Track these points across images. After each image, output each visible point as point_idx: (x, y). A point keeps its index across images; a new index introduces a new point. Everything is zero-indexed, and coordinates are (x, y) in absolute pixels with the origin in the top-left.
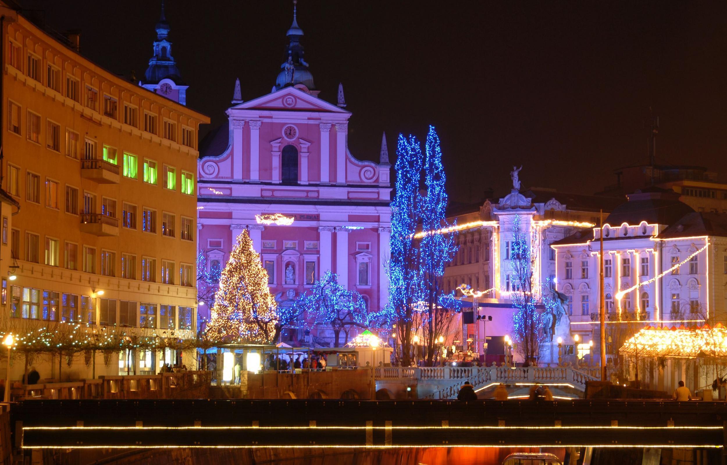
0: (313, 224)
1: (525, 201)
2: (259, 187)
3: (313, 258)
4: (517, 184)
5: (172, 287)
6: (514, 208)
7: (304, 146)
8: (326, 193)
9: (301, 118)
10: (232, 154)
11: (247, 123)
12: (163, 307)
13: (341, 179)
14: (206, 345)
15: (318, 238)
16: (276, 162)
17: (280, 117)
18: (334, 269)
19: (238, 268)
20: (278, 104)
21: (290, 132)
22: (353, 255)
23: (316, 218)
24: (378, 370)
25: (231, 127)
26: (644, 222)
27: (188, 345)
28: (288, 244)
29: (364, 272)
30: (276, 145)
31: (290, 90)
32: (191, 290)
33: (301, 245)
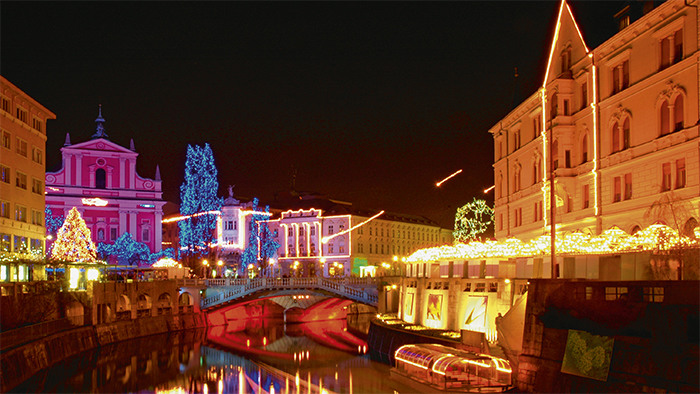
0: (116, 209)
1: (236, 202)
2: (81, 190)
3: (116, 226)
4: (231, 193)
5: (24, 224)
6: (230, 205)
7: (110, 169)
8: (122, 194)
9: (109, 155)
10: (64, 171)
11: (74, 156)
12: (16, 237)
13: (132, 186)
14: (55, 263)
15: (118, 216)
16: (92, 177)
17: (94, 153)
18: (128, 231)
19: (70, 228)
20: (94, 147)
21: (101, 162)
22: (139, 225)
23: (117, 206)
24: (182, 281)
25: (64, 157)
26: (312, 209)
27: (39, 264)
28: (99, 219)
29: (146, 234)
30: (92, 168)
31: (101, 140)
32: (40, 228)
33: (108, 220)
